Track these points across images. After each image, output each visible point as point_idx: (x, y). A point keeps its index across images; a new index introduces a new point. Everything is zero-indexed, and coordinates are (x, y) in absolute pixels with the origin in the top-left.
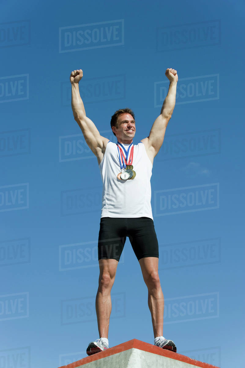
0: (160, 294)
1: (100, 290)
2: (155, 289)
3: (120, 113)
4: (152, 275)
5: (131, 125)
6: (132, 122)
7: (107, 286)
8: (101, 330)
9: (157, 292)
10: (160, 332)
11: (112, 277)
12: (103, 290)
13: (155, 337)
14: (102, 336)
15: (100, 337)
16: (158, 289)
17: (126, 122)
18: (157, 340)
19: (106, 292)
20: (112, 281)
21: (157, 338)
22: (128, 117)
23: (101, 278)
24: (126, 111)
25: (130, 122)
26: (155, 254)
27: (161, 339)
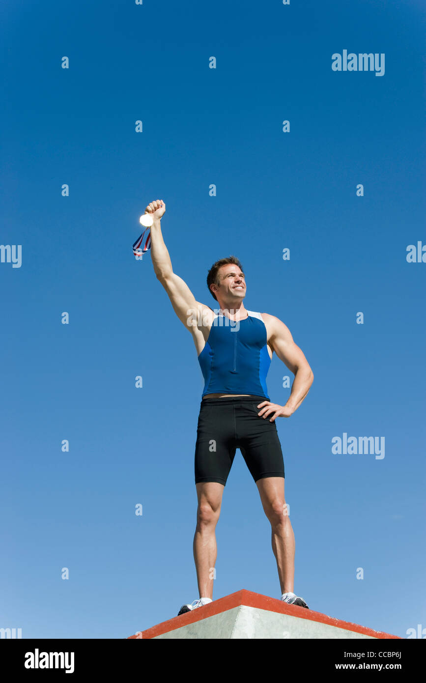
0: (287, 530)
1: (199, 529)
2: (280, 525)
3: (222, 263)
4: (273, 505)
5: (240, 279)
6: (240, 276)
7: (208, 522)
8: (201, 587)
9: (282, 528)
10: (289, 585)
11: (214, 509)
12: (203, 529)
13: (282, 594)
14: (203, 595)
15: (200, 597)
16: (284, 523)
17: (233, 275)
18: (284, 598)
19: (206, 530)
20: (217, 514)
21: (285, 595)
22: (233, 269)
23: (200, 512)
24: (231, 261)
25: (237, 276)
26: (279, 472)
27: (290, 595)
